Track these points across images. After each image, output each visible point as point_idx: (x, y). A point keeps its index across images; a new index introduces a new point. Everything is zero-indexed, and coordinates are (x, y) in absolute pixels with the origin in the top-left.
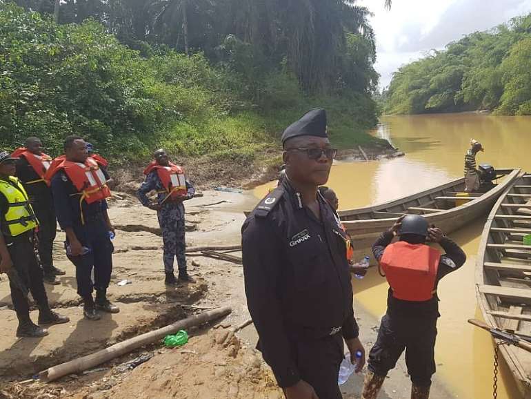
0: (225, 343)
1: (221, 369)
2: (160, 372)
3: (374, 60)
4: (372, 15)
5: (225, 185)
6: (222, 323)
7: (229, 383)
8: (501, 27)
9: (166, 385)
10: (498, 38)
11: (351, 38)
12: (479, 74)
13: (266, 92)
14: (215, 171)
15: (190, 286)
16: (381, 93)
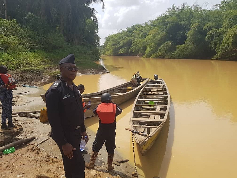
0: (33, 150)
1: (33, 158)
2: (3, 163)
3: (98, 31)
4: (97, 12)
5: (29, 84)
6: (31, 143)
7: (36, 163)
8: (146, 23)
9: (7, 167)
10: (145, 28)
11: (88, 21)
12: (138, 41)
13: (48, 41)
14: (23, 78)
15: (14, 129)
16: (101, 46)
